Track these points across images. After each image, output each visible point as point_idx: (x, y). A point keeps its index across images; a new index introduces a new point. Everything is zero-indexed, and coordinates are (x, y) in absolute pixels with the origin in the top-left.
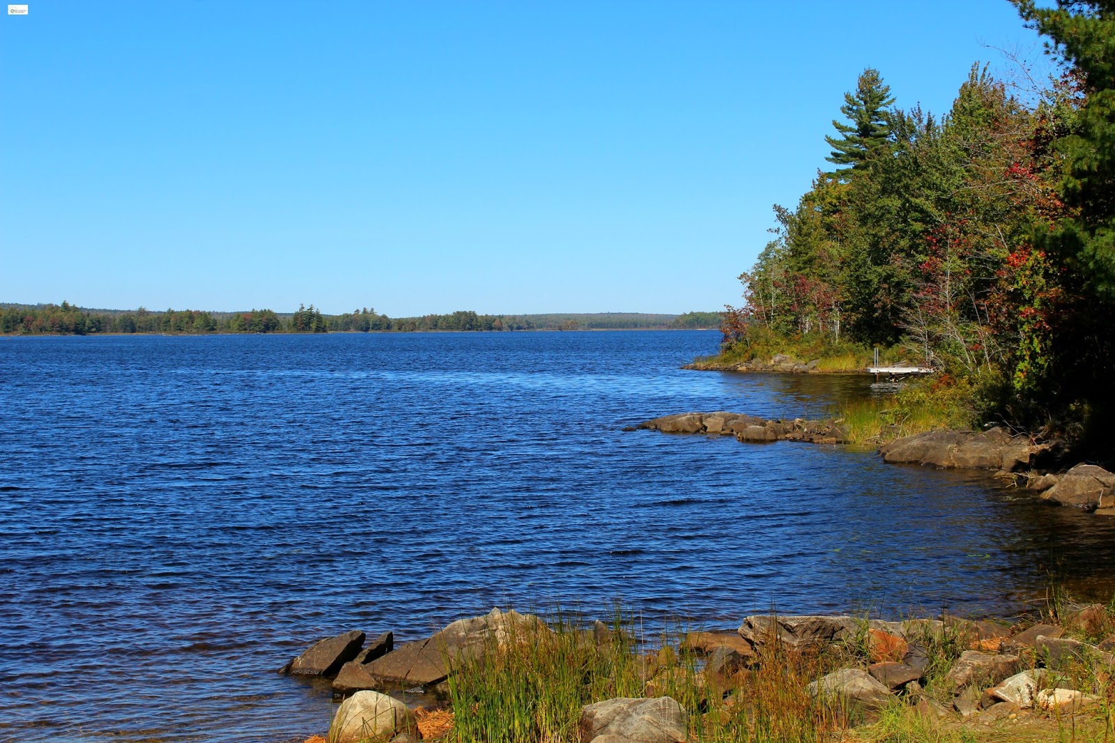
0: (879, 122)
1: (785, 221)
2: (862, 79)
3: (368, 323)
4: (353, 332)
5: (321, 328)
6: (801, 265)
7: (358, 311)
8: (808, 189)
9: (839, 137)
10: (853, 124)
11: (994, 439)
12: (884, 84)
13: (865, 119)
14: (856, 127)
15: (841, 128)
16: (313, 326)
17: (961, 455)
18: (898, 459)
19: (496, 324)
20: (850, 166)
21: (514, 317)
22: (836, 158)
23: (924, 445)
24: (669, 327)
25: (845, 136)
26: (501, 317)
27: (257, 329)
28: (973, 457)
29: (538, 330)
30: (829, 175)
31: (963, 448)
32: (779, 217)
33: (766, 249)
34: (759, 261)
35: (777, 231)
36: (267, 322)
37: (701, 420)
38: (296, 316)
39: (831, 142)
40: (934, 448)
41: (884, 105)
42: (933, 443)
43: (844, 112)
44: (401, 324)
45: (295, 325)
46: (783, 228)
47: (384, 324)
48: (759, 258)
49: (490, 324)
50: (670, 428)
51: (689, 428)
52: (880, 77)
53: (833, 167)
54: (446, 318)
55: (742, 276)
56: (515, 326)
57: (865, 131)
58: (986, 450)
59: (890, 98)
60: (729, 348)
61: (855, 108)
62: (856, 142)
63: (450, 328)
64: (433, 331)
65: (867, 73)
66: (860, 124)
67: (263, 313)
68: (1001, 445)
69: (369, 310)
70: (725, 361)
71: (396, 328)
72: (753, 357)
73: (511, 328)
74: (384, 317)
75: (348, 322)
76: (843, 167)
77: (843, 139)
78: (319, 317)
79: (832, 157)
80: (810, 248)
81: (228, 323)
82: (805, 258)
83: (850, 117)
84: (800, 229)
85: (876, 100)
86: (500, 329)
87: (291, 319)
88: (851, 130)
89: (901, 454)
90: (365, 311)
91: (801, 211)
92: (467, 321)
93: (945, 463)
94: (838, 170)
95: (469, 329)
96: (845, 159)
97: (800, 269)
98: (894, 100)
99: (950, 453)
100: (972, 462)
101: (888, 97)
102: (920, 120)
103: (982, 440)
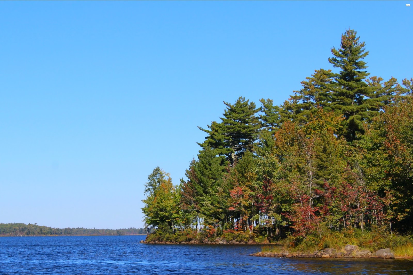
0: (358, 70)
2: (343, 38)
10: (338, 71)
12: (360, 42)
14: (341, 74)
33: (154, 172)
34: (149, 181)
41: (361, 57)
43: (331, 62)
48: (149, 179)
52: (357, 36)
59: (365, 51)
61: (339, 59)
65: (348, 33)
66: (343, 71)
72: (327, 247)
83: (335, 66)
85: (355, 53)
88: (336, 76)
98: (367, 53)
101: (363, 51)
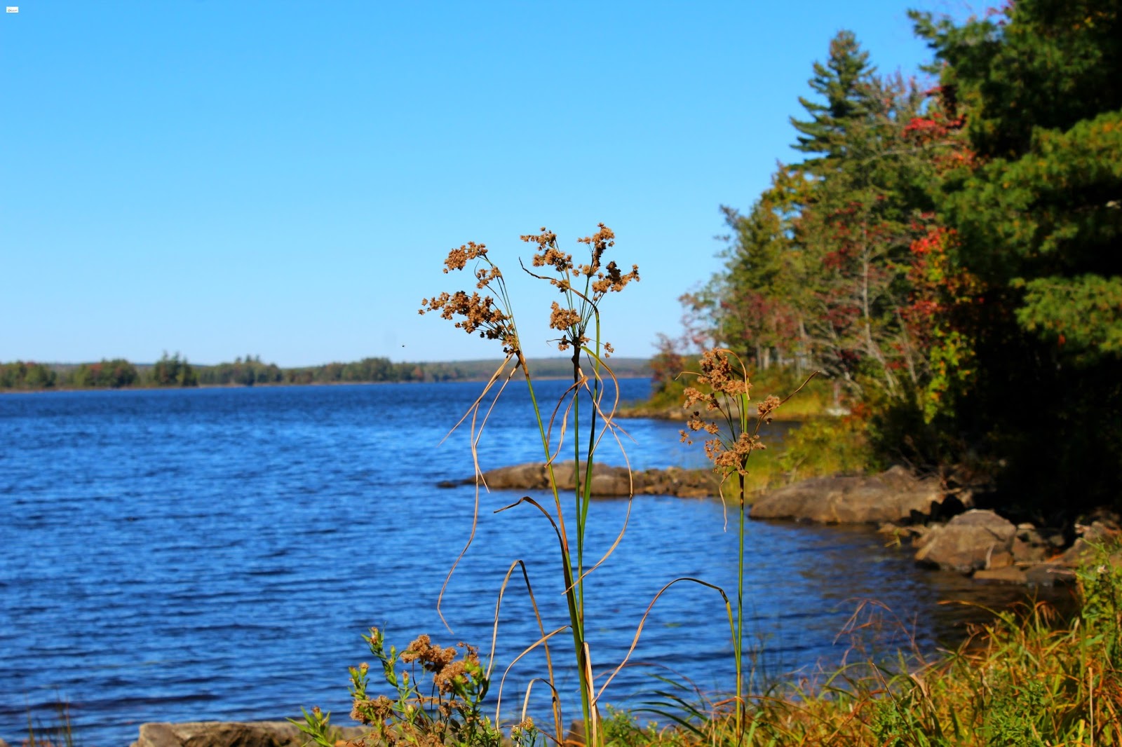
0: (857, 98)
1: (736, 227)
2: (835, 44)
3: (252, 374)
4: (234, 386)
5: (190, 381)
6: (757, 281)
7: (239, 359)
8: (767, 185)
9: (806, 117)
10: (823, 101)
11: (891, 484)
12: (862, 49)
13: (839, 94)
14: (827, 104)
15: (810, 107)
16: (180, 378)
17: (845, 506)
18: (768, 513)
19: (416, 372)
20: (822, 156)
21: (440, 365)
22: (804, 145)
23: (800, 494)
24: (636, 373)
25: (815, 116)
26: (422, 365)
27: (108, 383)
28: (863, 509)
29: (471, 380)
30: (794, 167)
31: (850, 496)
32: (728, 221)
35: (727, 238)
36: (122, 374)
37: (543, 471)
38: (159, 367)
39: (798, 125)
40: (813, 497)
41: (862, 76)
42: (812, 491)
43: (812, 86)
44: (294, 375)
45: (157, 378)
46: (734, 234)
47: (273, 374)
49: (408, 373)
50: (499, 482)
51: (524, 482)
52: (857, 40)
53: (799, 157)
54: (352, 366)
55: (681, 299)
56: (441, 375)
57: (840, 109)
58: (879, 499)
59: (871, 67)
60: (662, 389)
61: (826, 80)
62: (828, 123)
63: (357, 378)
64: (336, 384)
65: (840, 35)
66: (832, 99)
67: (116, 364)
68: (901, 492)
69: (253, 357)
70: (657, 406)
71: (287, 379)
73: (436, 378)
74: (273, 366)
75: (226, 373)
76: (812, 156)
77: (812, 120)
78: (188, 368)
79: (798, 143)
80: (768, 260)
81: (72, 376)
82: (761, 272)
83: (820, 91)
84: (754, 235)
85: (852, 70)
86: (421, 379)
87: (152, 370)
88: (822, 108)
89: (770, 507)
90: (249, 360)
91: (755, 213)
92: (378, 370)
93: (824, 518)
94: (806, 161)
95: (381, 380)
96: (813, 145)
97: (756, 286)
99: (834, 503)
100: (860, 516)
101: (867, 65)
102: (902, 90)
103: (877, 485)
